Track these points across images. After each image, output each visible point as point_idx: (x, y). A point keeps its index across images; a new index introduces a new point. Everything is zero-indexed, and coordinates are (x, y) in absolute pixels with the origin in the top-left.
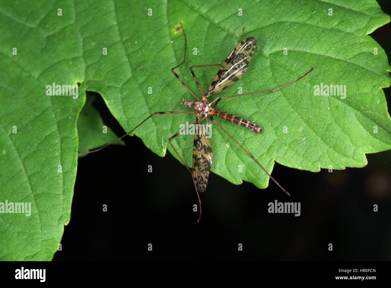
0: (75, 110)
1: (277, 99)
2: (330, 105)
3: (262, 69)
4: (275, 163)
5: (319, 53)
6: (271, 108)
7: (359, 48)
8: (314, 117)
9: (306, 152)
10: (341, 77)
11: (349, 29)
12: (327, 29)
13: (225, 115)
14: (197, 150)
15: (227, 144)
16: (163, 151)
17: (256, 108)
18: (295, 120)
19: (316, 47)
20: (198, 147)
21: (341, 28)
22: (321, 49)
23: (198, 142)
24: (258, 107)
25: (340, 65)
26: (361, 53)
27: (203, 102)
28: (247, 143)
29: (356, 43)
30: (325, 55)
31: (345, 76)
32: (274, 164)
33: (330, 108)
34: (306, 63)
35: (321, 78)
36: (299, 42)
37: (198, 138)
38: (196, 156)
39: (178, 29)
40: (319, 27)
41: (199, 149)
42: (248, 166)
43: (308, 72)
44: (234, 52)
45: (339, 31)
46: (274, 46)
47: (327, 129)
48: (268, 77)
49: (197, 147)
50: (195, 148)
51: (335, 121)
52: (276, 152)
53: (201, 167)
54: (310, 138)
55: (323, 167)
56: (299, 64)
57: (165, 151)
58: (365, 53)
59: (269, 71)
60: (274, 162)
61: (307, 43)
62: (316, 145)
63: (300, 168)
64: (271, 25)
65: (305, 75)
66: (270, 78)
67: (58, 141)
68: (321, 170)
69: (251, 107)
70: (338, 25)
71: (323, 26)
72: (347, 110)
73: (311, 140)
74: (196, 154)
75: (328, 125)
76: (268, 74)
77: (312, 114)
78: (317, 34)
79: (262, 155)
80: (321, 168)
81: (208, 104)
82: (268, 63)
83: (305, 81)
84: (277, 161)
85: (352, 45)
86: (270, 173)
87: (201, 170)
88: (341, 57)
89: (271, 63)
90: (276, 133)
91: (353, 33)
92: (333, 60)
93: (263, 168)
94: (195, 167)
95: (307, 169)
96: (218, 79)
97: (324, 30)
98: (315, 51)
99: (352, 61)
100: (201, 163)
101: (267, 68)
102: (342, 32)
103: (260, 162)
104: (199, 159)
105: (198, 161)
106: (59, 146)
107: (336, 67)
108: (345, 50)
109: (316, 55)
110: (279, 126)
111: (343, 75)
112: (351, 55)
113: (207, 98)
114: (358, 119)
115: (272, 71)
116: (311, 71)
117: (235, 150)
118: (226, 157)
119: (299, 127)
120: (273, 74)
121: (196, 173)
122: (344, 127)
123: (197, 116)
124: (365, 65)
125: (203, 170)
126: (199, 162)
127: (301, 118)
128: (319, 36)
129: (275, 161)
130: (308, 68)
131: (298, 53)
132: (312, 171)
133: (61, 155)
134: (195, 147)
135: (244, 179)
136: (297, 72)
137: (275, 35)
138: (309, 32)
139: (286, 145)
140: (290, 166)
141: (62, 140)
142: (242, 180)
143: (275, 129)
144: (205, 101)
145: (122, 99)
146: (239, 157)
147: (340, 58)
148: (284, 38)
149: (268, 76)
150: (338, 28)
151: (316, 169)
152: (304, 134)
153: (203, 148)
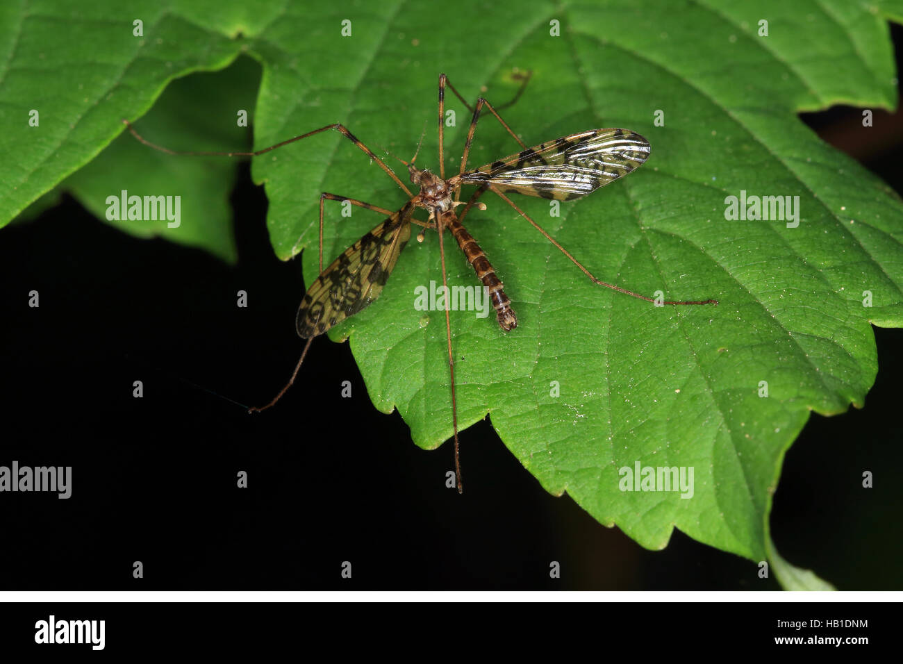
0: (192, 61)
1: (593, 310)
2: (684, 386)
3: (613, 242)
4: (486, 417)
5: (746, 287)
6: (565, 317)
7: (832, 331)
8: (636, 390)
9: (564, 441)
10: (752, 347)
11: (843, 289)
12: (801, 259)
13: (469, 239)
14: (359, 253)
15: (425, 320)
16: (291, 249)
17: (538, 298)
18: (595, 372)
19: (751, 273)
20: (365, 253)
21: (832, 277)
22: (757, 281)
23: (373, 244)
24: (543, 301)
25: (769, 328)
26: (829, 341)
27: (448, 185)
28: (465, 344)
29: (834, 319)
30: (754, 297)
31: (760, 349)
32: (483, 417)
33: (680, 393)
34: (707, 286)
35: (713, 326)
36: (727, 245)
37: (380, 235)
38: (348, 263)
39: (517, 77)
40: (789, 248)
41: (365, 258)
42: (431, 386)
43: (696, 303)
44: (588, 137)
45: (821, 278)
46: (674, 219)
47: (639, 428)
48: (612, 262)
49: (362, 250)
50: (358, 245)
51: (670, 422)
52: (504, 400)
53: (339, 291)
54: (592, 421)
55: (571, 494)
56: (691, 279)
57: (295, 252)
58: (834, 344)
59: (624, 255)
60: (485, 414)
61: (741, 256)
62: (593, 442)
63: (526, 464)
64: (701, 185)
65: (687, 303)
66: (614, 268)
67: (107, 84)
68: (563, 496)
69: (530, 289)
70: (828, 268)
71: (797, 251)
72: (709, 413)
73: (593, 427)
74: (350, 259)
75: (650, 421)
76: (616, 259)
77: (635, 381)
78: (774, 255)
79: (474, 386)
80: (565, 492)
81: (454, 199)
82: (632, 242)
83: (674, 316)
84: (492, 417)
85: (824, 317)
86: (461, 428)
87: (333, 296)
88: (784, 320)
89: (638, 245)
90: (536, 370)
91: (844, 301)
92: (764, 313)
93: (454, 410)
94: (328, 279)
95: (537, 475)
96: (515, 166)
97: (794, 258)
98: (742, 278)
99: (798, 339)
100: (343, 285)
101: (624, 246)
102: (827, 284)
103: (459, 394)
104: (347, 274)
105: (342, 275)
106: (100, 93)
107: (757, 327)
108: (803, 313)
109: (739, 285)
110: (553, 359)
111: (758, 345)
112: (806, 328)
113: (463, 186)
114: (716, 447)
115: (628, 258)
116: (702, 303)
117: (429, 340)
118: (401, 343)
119: (589, 389)
120: (624, 265)
121: (319, 290)
122: (677, 443)
123: (413, 201)
124: (816, 359)
125: (337, 302)
126: (343, 278)
127: (609, 376)
128: (773, 259)
129: (488, 414)
130: (700, 296)
131: (710, 261)
132: (545, 486)
133: (92, 109)
134: (360, 247)
135: (400, 406)
136: (674, 291)
137: (693, 203)
138: (762, 241)
139: (534, 402)
140: (510, 445)
141: (117, 89)
142: (395, 408)
143: (540, 359)
144: (453, 186)
145: (298, 110)
146: (426, 356)
147: (778, 319)
148: (704, 220)
149: (614, 261)
150: (824, 274)
151: (554, 486)
152: (587, 409)
153: (373, 265)
